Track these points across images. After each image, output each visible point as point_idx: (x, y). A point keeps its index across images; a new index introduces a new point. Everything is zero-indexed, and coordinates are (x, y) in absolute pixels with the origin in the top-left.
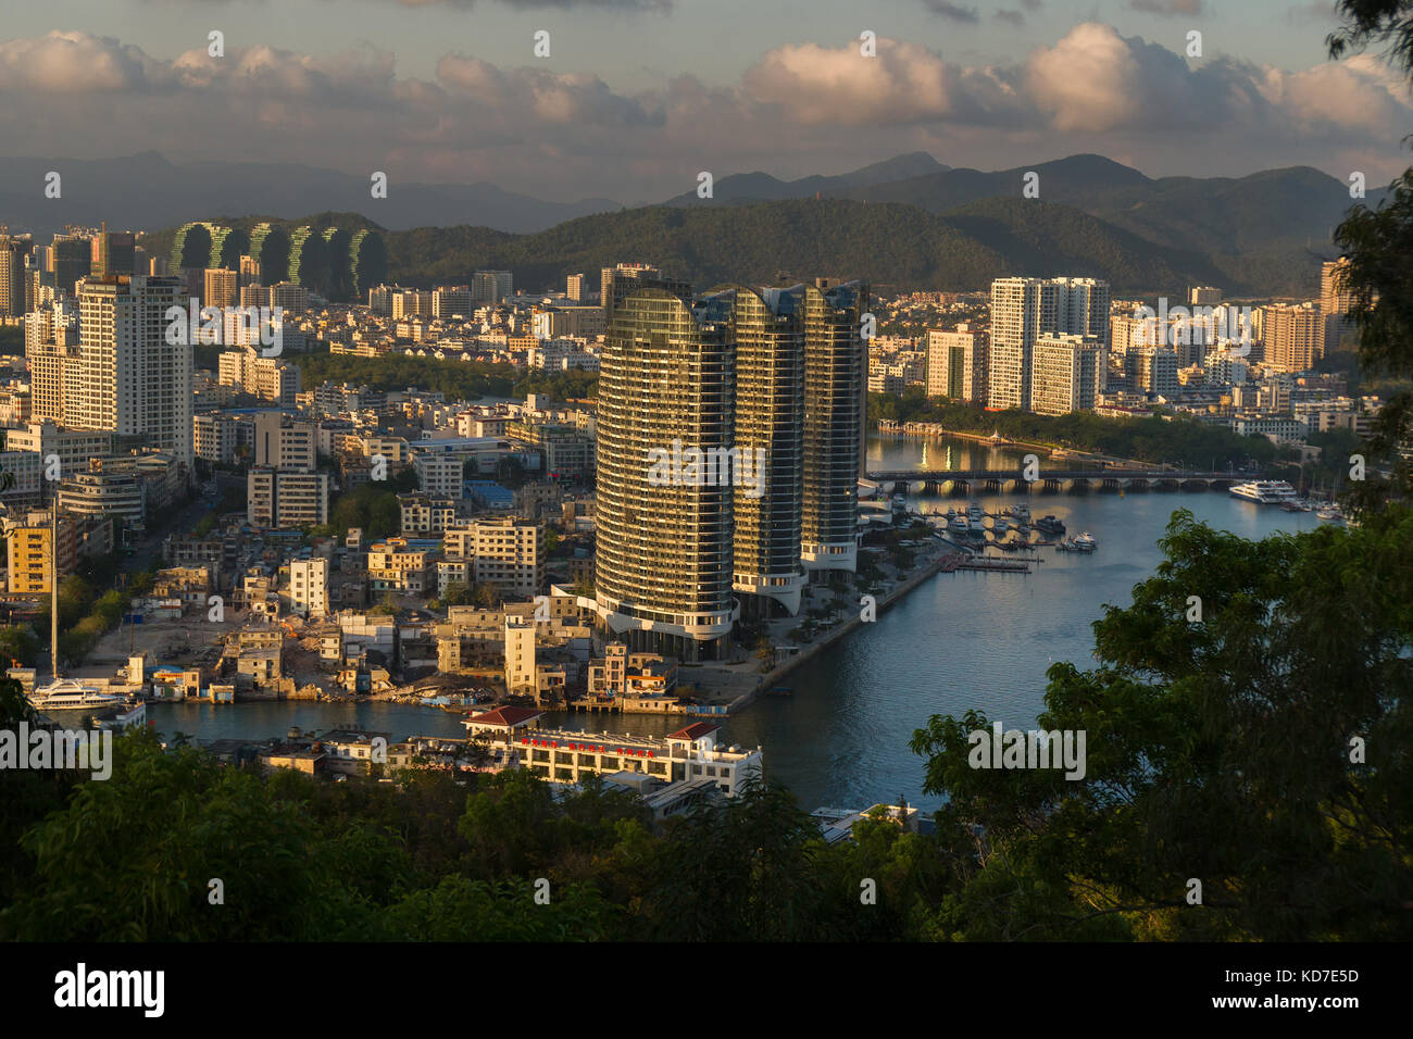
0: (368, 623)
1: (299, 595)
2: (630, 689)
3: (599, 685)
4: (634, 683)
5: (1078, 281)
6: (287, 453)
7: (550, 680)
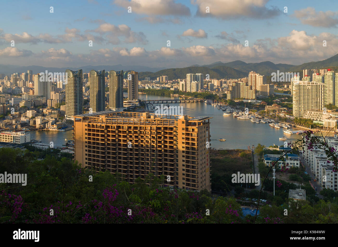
0: (25, 119)
1: (28, 115)
2: (52, 127)
3: (47, 127)
4: (53, 126)
5: (199, 74)
6: (55, 97)
7: (40, 126)
